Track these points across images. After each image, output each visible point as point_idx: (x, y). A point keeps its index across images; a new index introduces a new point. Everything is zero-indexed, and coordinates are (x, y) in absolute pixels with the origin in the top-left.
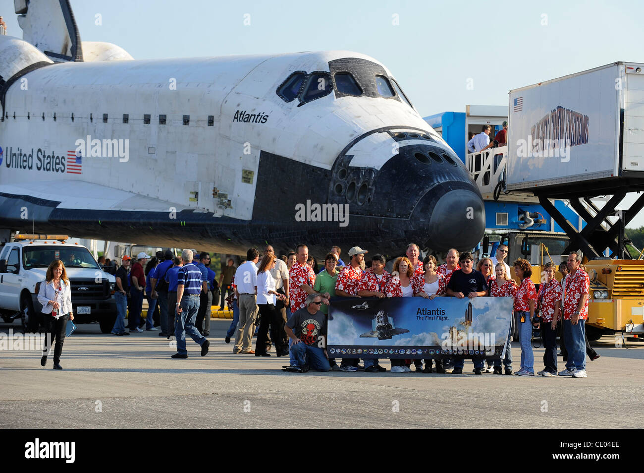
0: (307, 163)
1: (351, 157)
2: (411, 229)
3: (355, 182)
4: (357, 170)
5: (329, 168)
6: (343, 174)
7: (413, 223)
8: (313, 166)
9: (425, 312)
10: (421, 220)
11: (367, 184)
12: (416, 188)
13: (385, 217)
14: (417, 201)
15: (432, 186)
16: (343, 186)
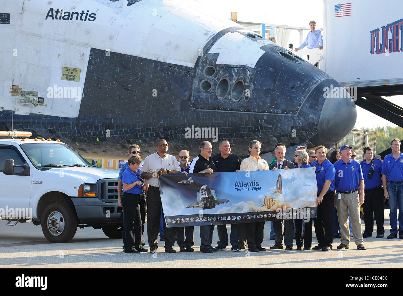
0: (161, 60)
1: (216, 56)
2: (299, 124)
3: (227, 79)
4: (227, 68)
5: (192, 65)
6: (211, 71)
7: (302, 118)
8: (169, 64)
9: (241, 184)
10: (311, 116)
11: (242, 81)
12: (300, 85)
13: (267, 113)
14: (305, 97)
15: (316, 83)
16: (212, 83)
